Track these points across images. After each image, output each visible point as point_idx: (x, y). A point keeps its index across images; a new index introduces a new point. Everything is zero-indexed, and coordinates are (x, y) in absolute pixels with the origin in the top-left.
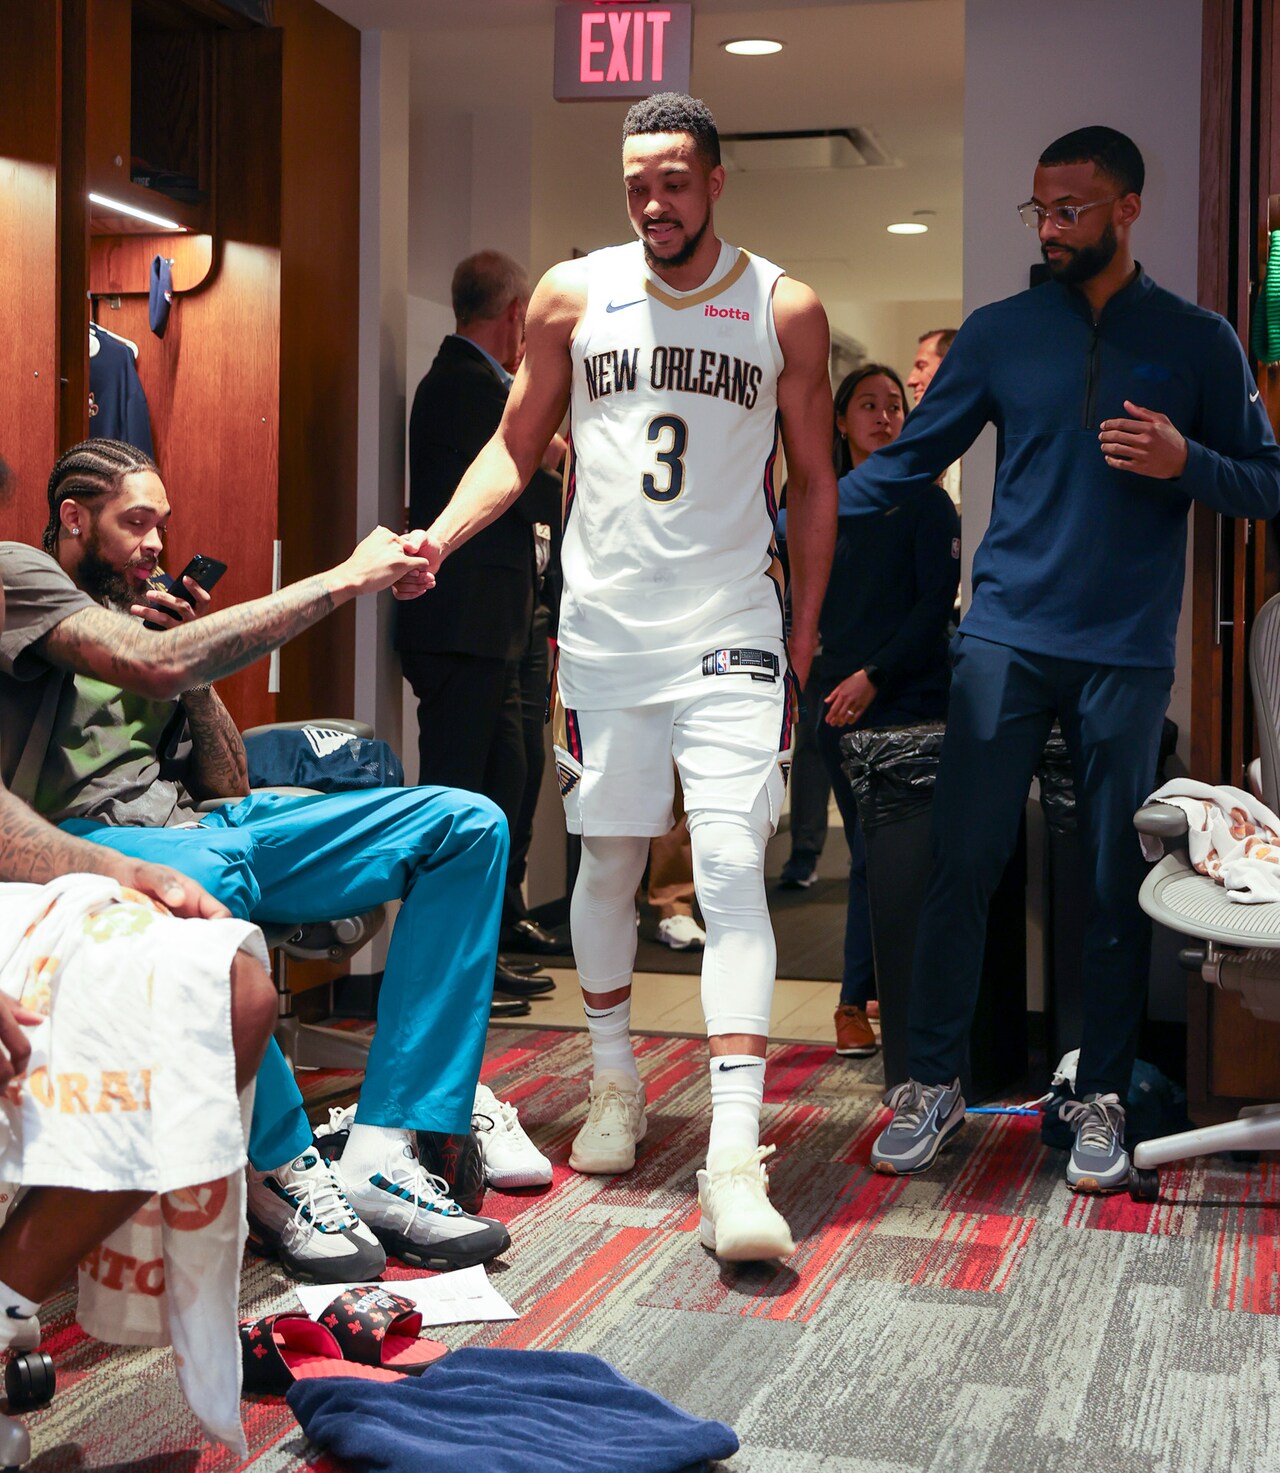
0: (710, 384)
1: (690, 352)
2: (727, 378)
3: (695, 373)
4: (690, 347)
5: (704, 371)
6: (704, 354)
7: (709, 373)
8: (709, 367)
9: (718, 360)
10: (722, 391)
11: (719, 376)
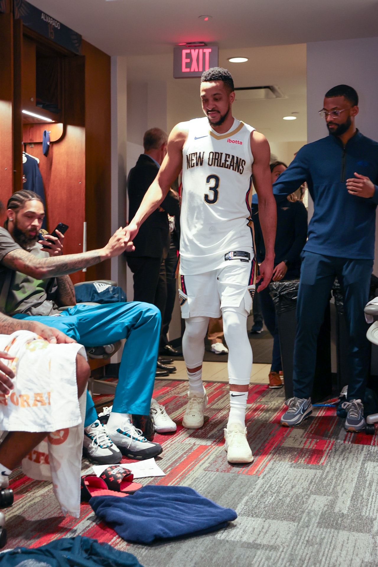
0: (228, 165)
1: (222, 154)
2: (234, 163)
3: (223, 161)
4: (222, 152)
5: (226, 161)
6: (226, 155)
7: (228, 161)
8: (228, 159)
9: (231, 157)
10: (232, 167)
11: (231, 162)
